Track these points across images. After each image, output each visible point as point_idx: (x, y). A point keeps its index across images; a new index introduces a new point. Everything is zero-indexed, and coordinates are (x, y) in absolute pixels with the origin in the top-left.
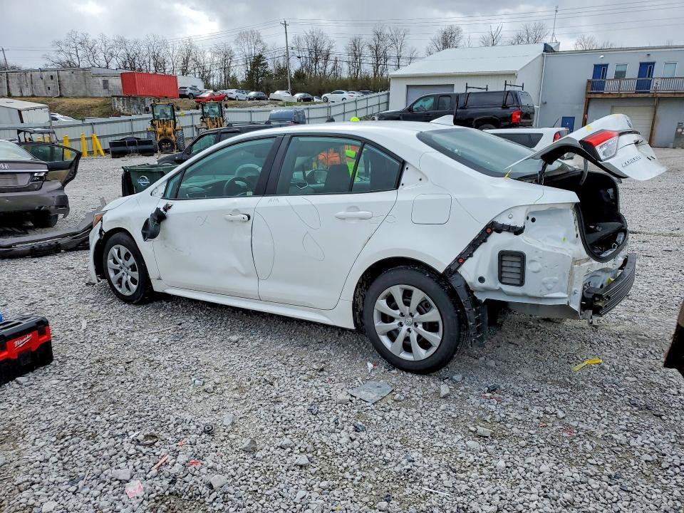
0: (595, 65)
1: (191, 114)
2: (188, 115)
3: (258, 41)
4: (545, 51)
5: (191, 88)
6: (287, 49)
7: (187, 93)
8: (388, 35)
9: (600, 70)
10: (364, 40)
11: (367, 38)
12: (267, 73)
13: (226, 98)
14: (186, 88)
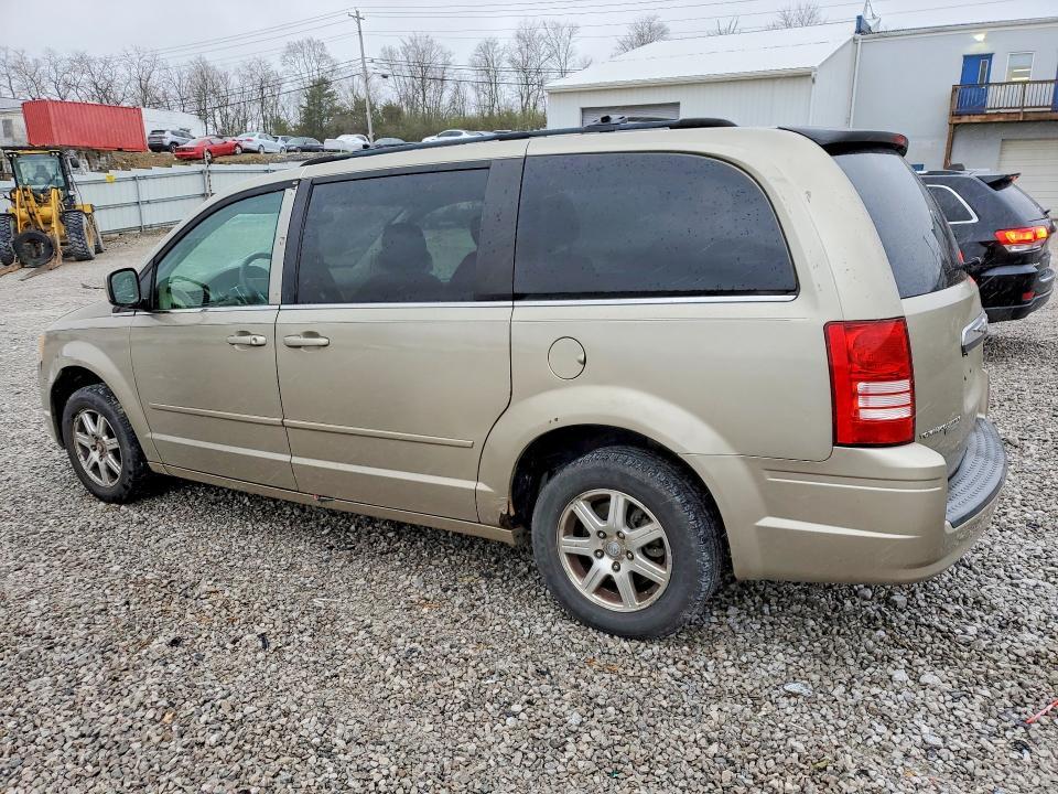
0: (965, 57)
1: (134, 178)
2: (126, 180)
3: (323, 56)
4: (859, 31)
5: (173, 133)
6: (364, 62)
7: (166, 142)
8: (541, 38)
9: (976, 66)
10: (501, 45)
11: (506, 41)
12: (338, 109)
13: (238, 150)
14: (163, 132)
